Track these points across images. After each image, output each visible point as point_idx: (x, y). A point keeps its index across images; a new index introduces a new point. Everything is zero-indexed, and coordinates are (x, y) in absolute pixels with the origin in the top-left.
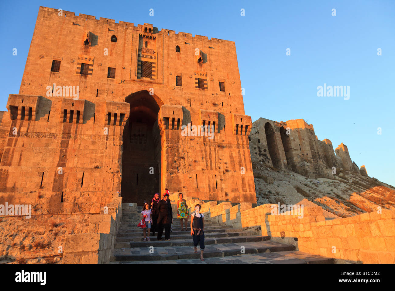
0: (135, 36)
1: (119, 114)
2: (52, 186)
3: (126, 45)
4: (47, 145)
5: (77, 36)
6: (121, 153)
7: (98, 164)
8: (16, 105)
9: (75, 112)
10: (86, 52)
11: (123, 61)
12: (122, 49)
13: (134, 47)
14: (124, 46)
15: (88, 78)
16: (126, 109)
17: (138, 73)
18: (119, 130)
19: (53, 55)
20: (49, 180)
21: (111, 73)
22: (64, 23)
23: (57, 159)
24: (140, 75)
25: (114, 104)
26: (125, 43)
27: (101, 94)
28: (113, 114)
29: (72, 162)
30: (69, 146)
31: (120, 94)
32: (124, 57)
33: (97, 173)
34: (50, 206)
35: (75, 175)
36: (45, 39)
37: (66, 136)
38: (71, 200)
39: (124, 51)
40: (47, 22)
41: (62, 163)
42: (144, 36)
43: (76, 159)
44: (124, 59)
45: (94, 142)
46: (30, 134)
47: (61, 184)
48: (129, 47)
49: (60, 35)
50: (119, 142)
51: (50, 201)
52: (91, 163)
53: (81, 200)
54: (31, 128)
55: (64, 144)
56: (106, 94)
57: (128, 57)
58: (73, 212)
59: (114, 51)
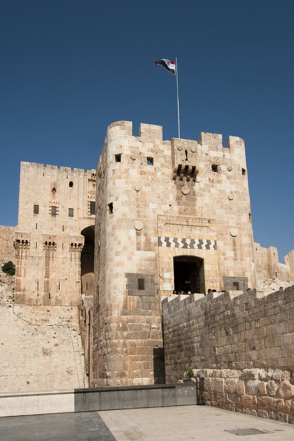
0: (85, 181)
1: (78, 244)
2: (43, 289)
3: (80, 189)
4: (38, 265)
5: (47, 184)
6: (80, 270)
7: (67, 277)
8: (19, 239)
9: (52, 243)
10: (54, 197)
11: (78, 203)
12: (77, 193)
13: (85, 190)
14: (78, 190)
15: (56, 217)
16: (82, 240)
17: (89, 212)
18: (78, 255)
19: (34, 200)
20: (41, 286)
21: (71, 213)
22: (37, 174)
23: (44, 273)
24: (89, 213)
25: (75, 237)
26: (78, 188)
27: (65, 229)
28: (74, 244)
29: (53, 276)
30: (50, 265)
31: (77, 229)
32: (78, 199)
33: (67, 283)
34: (44, 300)
35: (55, 283)
36: (27, 188)
37: (47, 258)
38: (54, 298)
39: (78, 194)
40: (27, 174)
41: (47, 276)
42: (92, 180)
43: (55, 273)
44: (78, 201)
45: (64, 263)
46: (28, 257)
47: (48, 288)
48: (81, 190)
49: (36, 184)
50: (78, 262)
51: (44, 298)
52: (63, 276)
53: (60, 298)
54: (28, 253)
55: (47, 264)
56: (68, 229)
57: (81, 199)
58: (56, 305)
59: (71, 195)
